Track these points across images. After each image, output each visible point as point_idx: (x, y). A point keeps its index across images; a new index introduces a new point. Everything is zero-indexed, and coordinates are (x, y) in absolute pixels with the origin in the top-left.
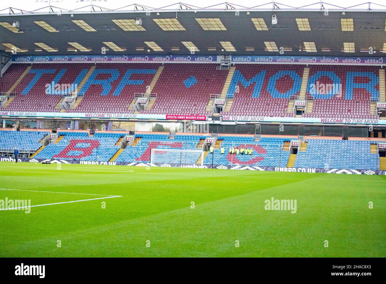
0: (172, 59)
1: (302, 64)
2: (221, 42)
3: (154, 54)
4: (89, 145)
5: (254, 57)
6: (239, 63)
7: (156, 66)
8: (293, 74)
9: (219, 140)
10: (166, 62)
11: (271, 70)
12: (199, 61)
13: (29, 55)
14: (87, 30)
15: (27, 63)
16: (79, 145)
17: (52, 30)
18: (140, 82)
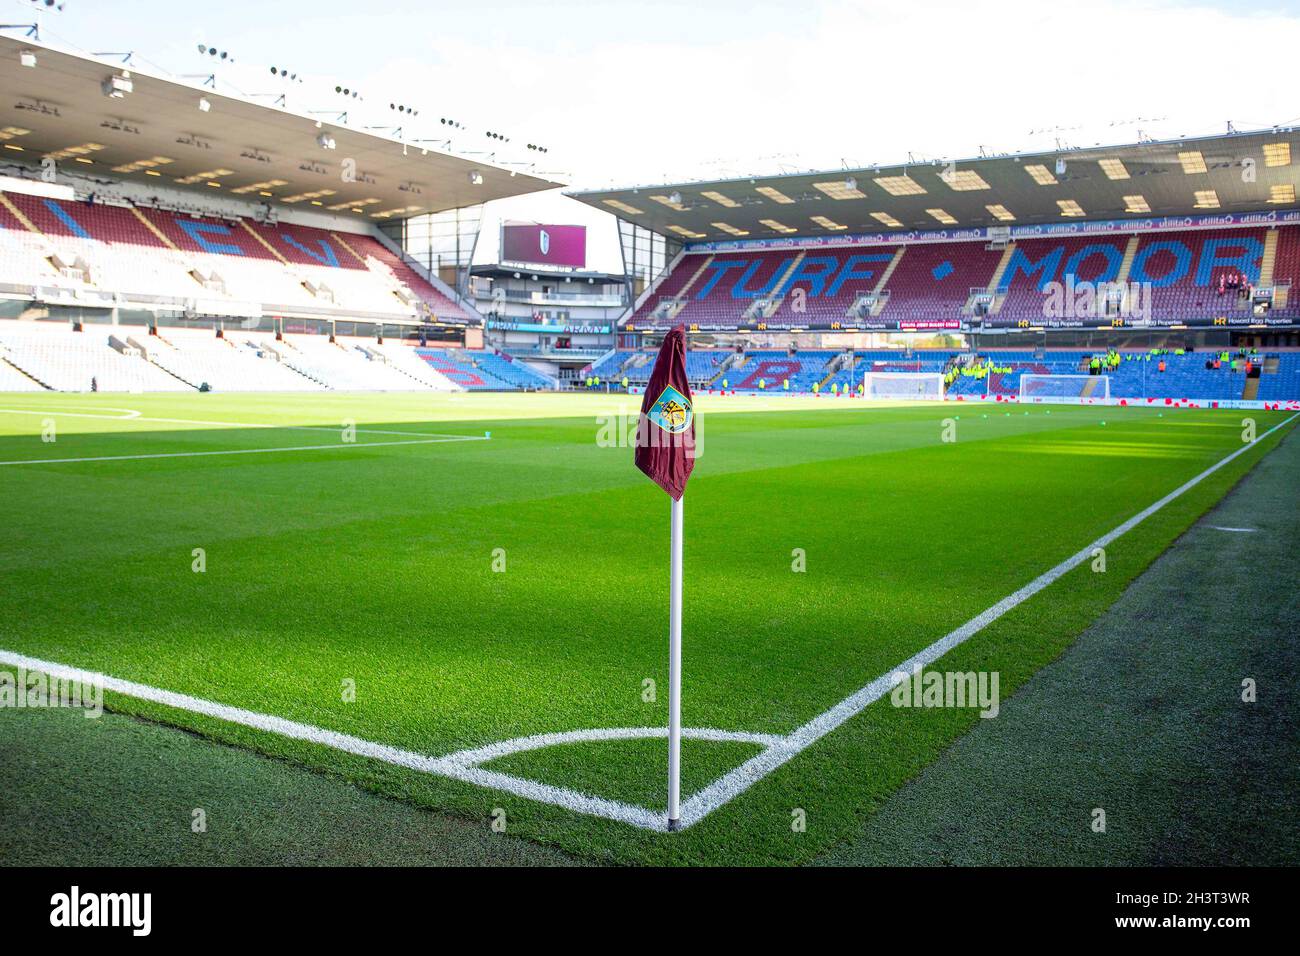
0: (917, 238)
1: (1126, 232)
2: (988, 207)
3: (888, 232)
4: (785, 369)
5: (1047, 226)
6: (1023, 237)
7: (893, 250)
8: (1108, 250)
9: (980, 357)
10: (908, 243)
11: (1071, 244)
12: (961, 237)
13: (710, 242)
14: (782, 202)
15: (708, 252)
16: (772, 369)
17: (730, 204)
18: (867, 275)
